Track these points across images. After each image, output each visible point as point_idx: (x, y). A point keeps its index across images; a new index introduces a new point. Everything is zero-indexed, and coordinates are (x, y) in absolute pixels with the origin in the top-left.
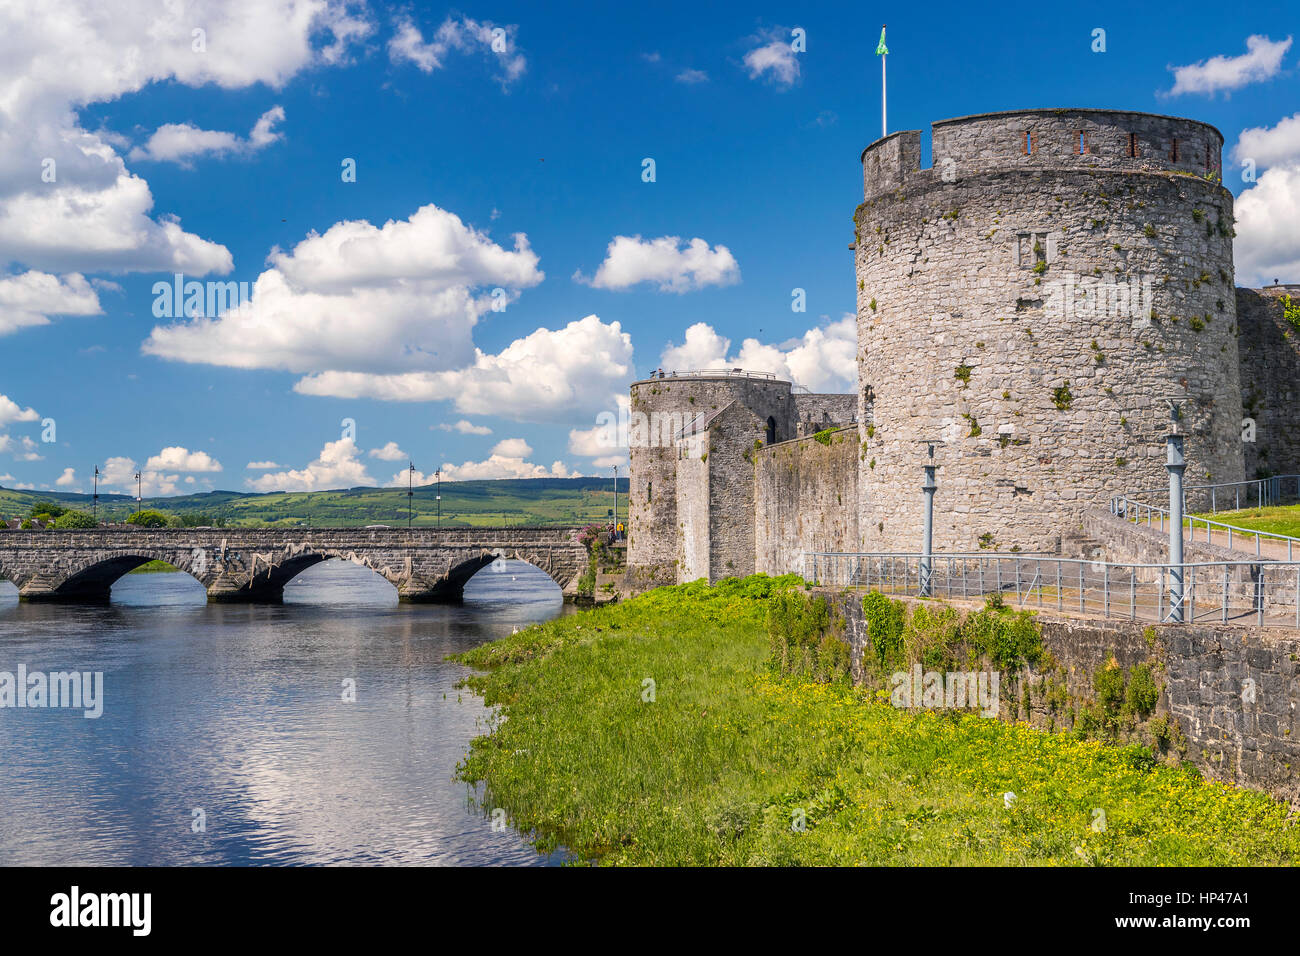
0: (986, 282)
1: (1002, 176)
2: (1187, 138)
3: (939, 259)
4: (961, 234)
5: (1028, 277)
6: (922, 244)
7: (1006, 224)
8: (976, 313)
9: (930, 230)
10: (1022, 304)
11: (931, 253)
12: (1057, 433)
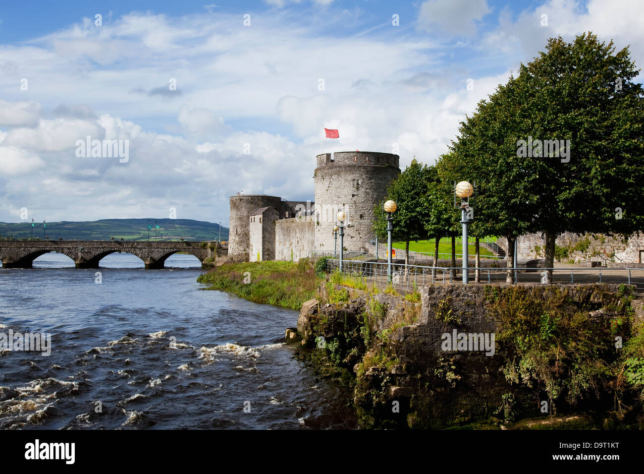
0: (345, 190)
1: (349, 166)
2: (390, 158)
3: (335, 183)
4: (340, 179)
5: (355, 189)
6: (331, 180)
7: (350, 177)
8: (343, 197)
9: (333, 177)
10: (353, 196)
11: (333, 182)
12: (360, 224)
